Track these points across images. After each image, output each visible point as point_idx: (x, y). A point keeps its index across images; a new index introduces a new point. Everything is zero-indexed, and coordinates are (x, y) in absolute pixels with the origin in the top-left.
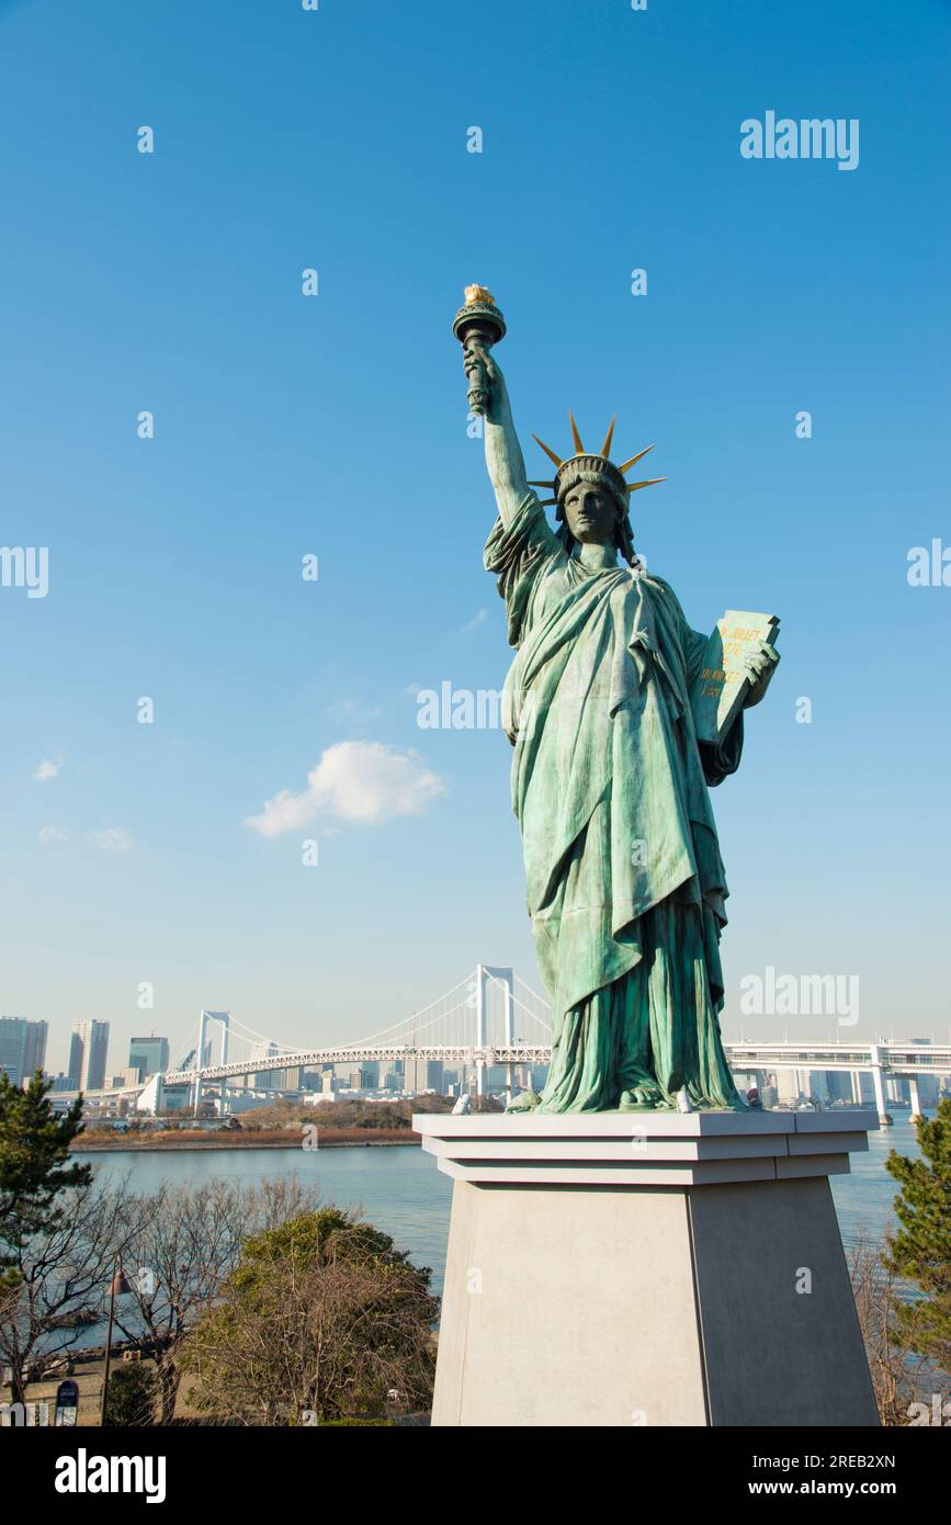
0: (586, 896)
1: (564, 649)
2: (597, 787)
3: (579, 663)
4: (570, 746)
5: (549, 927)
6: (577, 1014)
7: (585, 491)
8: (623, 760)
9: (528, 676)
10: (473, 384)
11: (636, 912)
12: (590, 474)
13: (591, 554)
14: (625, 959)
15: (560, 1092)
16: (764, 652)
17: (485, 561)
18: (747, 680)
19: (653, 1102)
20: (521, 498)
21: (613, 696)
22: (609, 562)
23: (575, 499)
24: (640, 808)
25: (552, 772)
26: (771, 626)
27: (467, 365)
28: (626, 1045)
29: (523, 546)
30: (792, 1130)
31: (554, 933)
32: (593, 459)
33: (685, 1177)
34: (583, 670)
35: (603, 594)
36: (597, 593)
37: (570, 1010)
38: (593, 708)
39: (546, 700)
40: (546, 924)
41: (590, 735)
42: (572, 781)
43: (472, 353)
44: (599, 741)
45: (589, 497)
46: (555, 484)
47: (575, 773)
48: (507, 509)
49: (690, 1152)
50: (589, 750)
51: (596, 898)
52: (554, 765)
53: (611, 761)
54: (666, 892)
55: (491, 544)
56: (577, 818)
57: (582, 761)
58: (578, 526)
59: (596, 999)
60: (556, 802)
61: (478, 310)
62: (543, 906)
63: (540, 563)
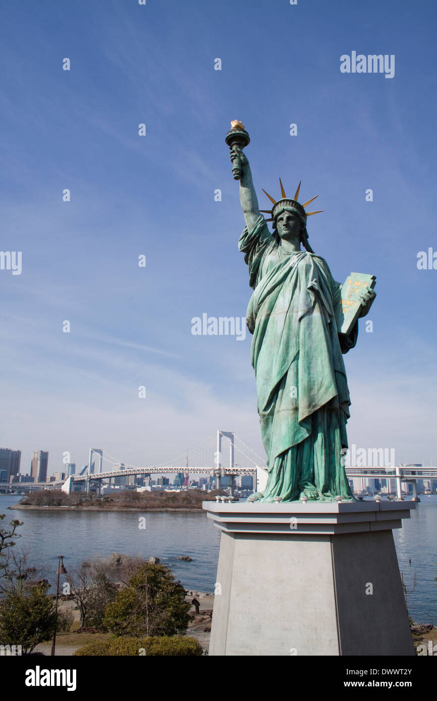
0: (286, 404)
1: (277, 289)
2: (292, 354)
3: (284, 296)
4: (279, 334)
5: (268, 418)
6: (281, 460)
7: (286, 216)
8: (304, 341)
9: (260, 301)
10: (235, 165)
11: (309, 412)
12: (290, 208)
13: (287, 245)
14: (303, 433)
15: (273, 492)
16: (369, 292)
17: (239, 247)
18: (361, 305)
19: (315, 498)
20: (256, 218)
21: (301, 310)
22: (297, 249)
23: (282, 219)
24: (312, 364)
25: (270, 346)
26: (372, 280)
27: (232, 156)
28: (303, 472)
29: (257, 240)
30: (378, 510)
31: (270, 421)
32: (290, 201)
34: (286, 298)
36: (292, 263)
37: (277, 457)
38: (291, 317)
39: (268, 313)
40: (267, 416)
41: (289, 329)
42: (280, 352)
43: (234, 152)
44: (293, 333)
46: (272, 212)
47: (282, 347)
48: (250, 224)
49: (333, 520)
50: (288, 336)
51: (291, 406)
53: (299, 342)
54: (324, 402)
55: (242, 239)
56: (283, 368)
57: (285, 342)
58: (283, 231)
59: (290, 452)
60: (272, 361)
61: (238, 132)
62: (265, 410)
63: (266, 248)
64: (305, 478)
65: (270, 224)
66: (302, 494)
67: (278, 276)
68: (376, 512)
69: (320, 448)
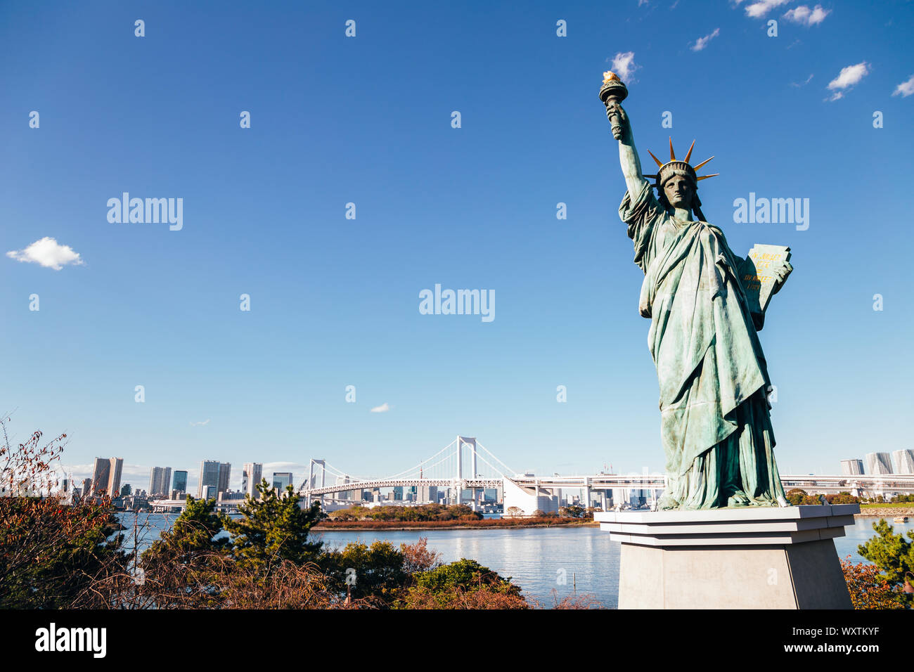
0: (705, 395)
1: (680, 264)
2: (708, 338)
3: (690, 271)
4: (691, 315)
5: (677, 413)
6: (702, 458)
7: (678, 180)
8: (722, 323)
9: (659, 279)
11: (737, 404)
12: (681, 171)
13: (680, 214)
14: (727, 428)
16: (785, 266)
17: (622, 218)
18: (776, 280)
19: (747, 503)
20: (643, 183)
21: (713, 288)
22: (690, 219)
23: (672, 184)
24: (733, 349)
25: (679, 330)
26: (787, 253)
27: (610, 113)
28: (728, 472)
29: (646, 209)
30: (831, 515)
31: (679, 415)
32: (681, 163)
33: (788, 540)
34: (693, 276)
35: (696, 235)
36: (693, 234)
37: (697, 456)
38: (702, 296)
39: (674, 291)
40: (675, 411)
41: (702, 309)
42: (694, 335)
43: (611, 107)
44: (707, 314)
45: (680, 184)
46: (658, 177)
47: (695, 330)
48: (635, 190)
49: (793, 527)
50: (702, 318)
51: (712, 397)
52: (680, 326)
53: (714, 324)
54: (751, 393)
55: (623, 207)
56: (698, 354)
57: (699, 324)
58: (675, 199)
59: (714, 450)
60: (683, 346)
61: (616, 85)
62: (674, 403)
63: (656, 218)
64: (730, 481)
65: (655, 191)
66: (730, 500)
67: (679, 251)
68: (826, 517)
69: (750, 445)
